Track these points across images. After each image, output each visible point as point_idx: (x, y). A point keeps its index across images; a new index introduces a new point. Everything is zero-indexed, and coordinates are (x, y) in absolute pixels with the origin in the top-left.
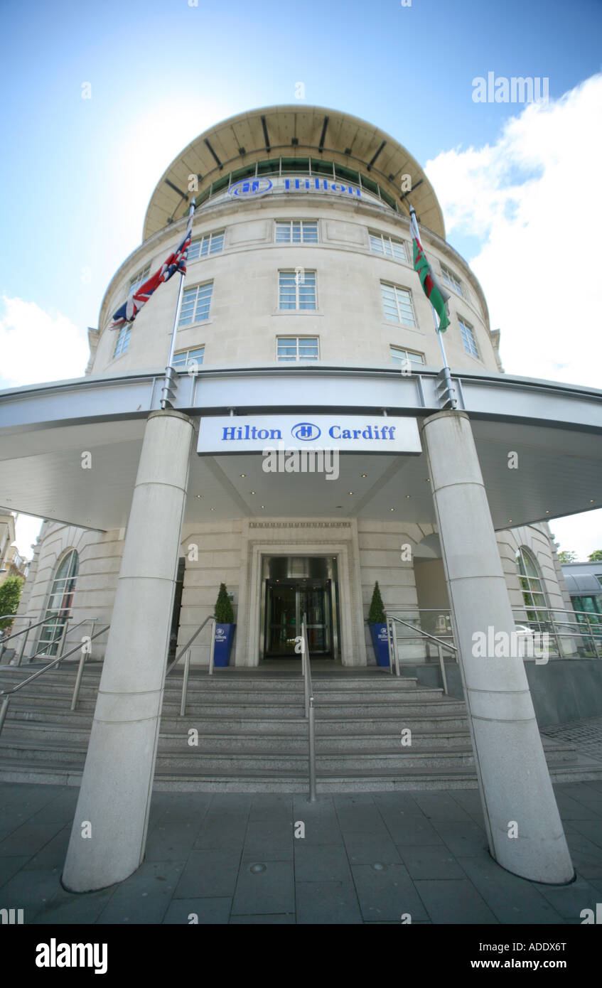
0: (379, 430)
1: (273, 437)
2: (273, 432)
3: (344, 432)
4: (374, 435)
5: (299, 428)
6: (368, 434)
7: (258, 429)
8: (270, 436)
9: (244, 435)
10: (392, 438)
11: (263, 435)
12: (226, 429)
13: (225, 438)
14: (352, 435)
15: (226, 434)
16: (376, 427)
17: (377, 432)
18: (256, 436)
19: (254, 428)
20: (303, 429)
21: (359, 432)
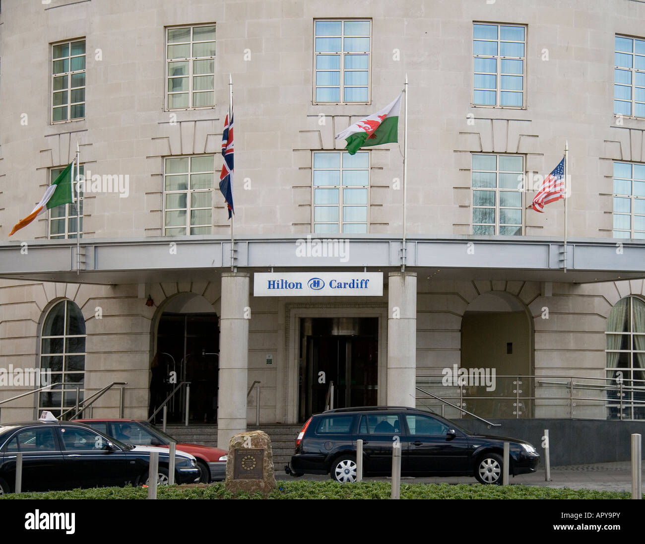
0: (359, 282)
1: (297, 288)
2: (297, 284)
3: (338, 284)
4: (355, 286)
5: (312, 282)
6: (352, 285)
7: (289, 282)
8: (295, 287)
9: (280, 286)
10: (366, 287)
11: (291, 286)
12: (270, 282)
13: (269, 288)
14: (343, 286)
15: (270, 285)
16: (357, 280)
17: (357, 284)
18: (288, 287)
19: (286, 281)
20: (314, 282)
21: (347, 284)
